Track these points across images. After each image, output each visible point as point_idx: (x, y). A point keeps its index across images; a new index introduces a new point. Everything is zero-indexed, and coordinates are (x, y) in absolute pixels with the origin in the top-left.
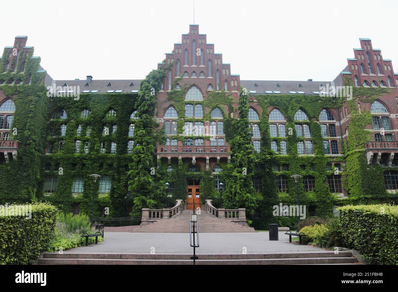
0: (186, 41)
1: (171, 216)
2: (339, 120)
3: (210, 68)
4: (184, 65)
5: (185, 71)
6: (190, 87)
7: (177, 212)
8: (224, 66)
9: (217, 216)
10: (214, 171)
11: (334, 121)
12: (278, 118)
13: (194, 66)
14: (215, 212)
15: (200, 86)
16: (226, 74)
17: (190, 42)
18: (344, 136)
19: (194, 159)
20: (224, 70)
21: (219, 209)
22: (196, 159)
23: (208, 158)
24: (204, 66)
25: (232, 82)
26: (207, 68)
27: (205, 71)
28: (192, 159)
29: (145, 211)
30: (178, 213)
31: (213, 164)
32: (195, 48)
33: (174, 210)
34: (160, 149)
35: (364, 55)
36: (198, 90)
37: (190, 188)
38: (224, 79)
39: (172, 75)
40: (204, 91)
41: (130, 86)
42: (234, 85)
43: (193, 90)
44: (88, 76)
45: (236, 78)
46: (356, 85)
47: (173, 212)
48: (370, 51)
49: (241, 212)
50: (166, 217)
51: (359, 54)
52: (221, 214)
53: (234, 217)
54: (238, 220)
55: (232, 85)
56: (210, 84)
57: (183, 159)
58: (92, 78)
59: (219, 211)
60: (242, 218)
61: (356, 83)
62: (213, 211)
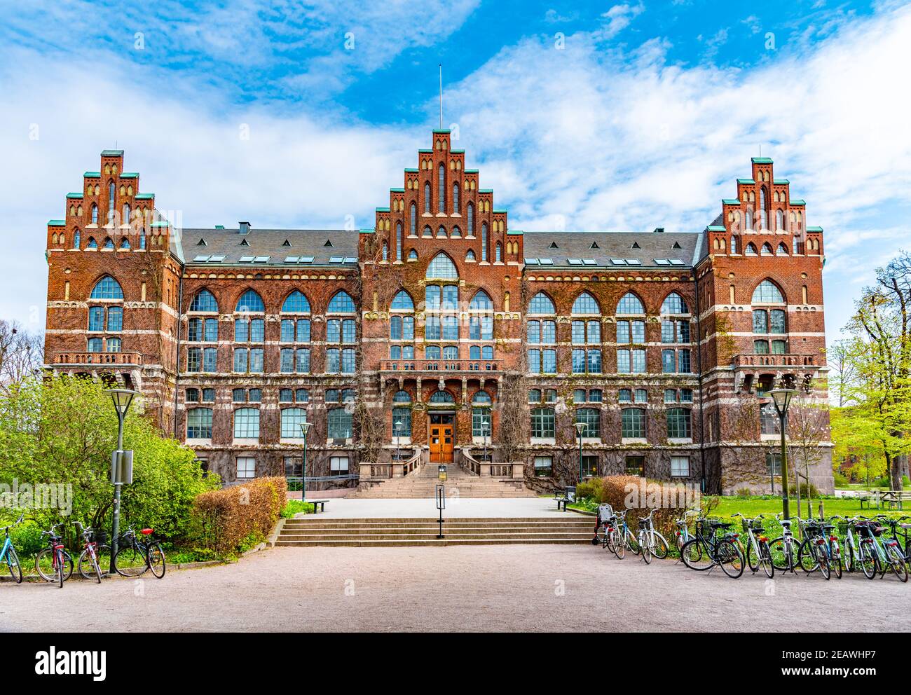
0: (427, 165)
1: (405, 473)
2: (697, 314)
3: (470, 219)
4: (424, 213)
5: (425, 224)
6: (434, 256)
7: (416, 467)
8: (496, 215)
9: (478, 473)
10: (475, 400)
11: (689, 315)
12: (588, 310)
13: (441, 215)
14: (475, 467)
15: (451, 252)
16: (498, 231)
17: (433, 166)
18: (701, 343)
19: (442, 382)
20: (495, 223)
21: (481, 463)
22: (445, 382)
23: (464, 380)
24: (459, 216)
25: (509, 246)
26: (464, 220)
27: (462, 228)
28: (437, 382)
29: (364, 467)
30: (417, 469)
31: (473, 389)
32: (443, 179)
33: (411, 465)
34: (385, 365)
35: (755, 193)
36: (449, 260)
37: (437, 428)
38: (495, 240)
39: (403, 232)
40: (459, 262)
41: (325, 245)
42: (513, 252)
43: (440, 261)
44: (241, 223)
45: (516, 239)
46: (733, 251)
47: (409, 467)
48: (767, 186)
49: (517, 467)
50: (398, 476)
51: (746, 191)
52: (485, 469)
53: (505, 474)
54: (512, 480)
55: (509, 251)
56: (470, 250)
57: (424, 383)
58: (250, 225)
59: (481, 466)
60: (518, 476)
61: (733, 247)
62: (473, 465)
